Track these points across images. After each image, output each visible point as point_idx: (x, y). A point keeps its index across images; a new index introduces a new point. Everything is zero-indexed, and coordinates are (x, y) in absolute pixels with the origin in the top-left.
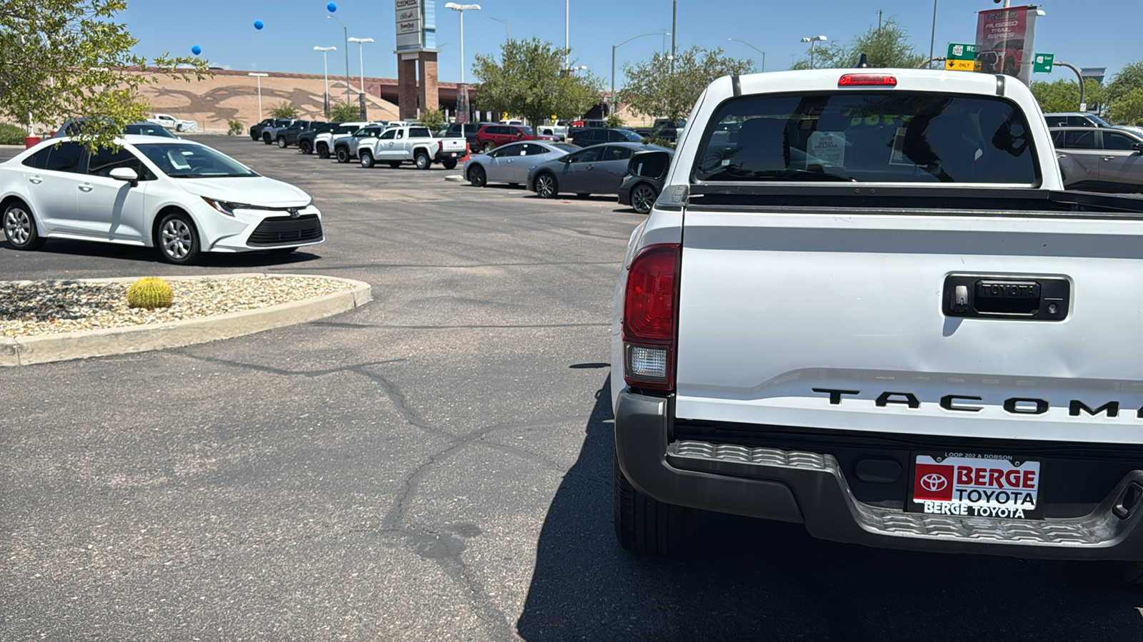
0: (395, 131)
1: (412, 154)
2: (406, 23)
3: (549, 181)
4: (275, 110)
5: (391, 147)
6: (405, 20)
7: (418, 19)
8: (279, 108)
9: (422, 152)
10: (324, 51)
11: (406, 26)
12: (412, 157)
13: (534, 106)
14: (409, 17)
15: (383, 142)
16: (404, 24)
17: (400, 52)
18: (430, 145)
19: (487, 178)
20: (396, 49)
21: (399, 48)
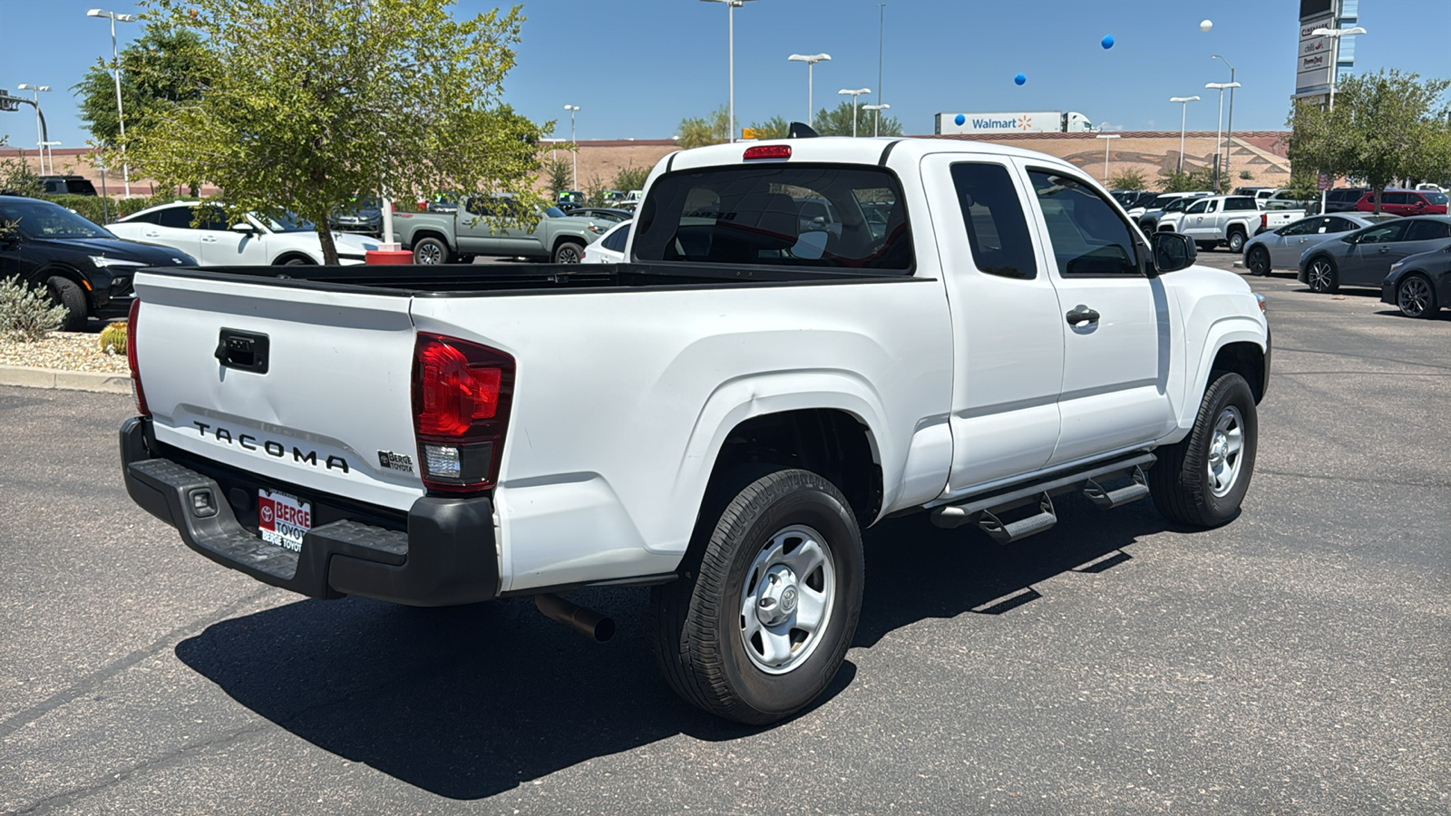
0: (1207, 202)
1: (1226, 232)
2: (1312, 57)
3: (1327, 268)
4: (1116, 180)
5: (1199, 224)
6: (1312, 52)
7: (1329, 51)
8: (1122, 177)
9: (1236, 229)
10: (1184, 102)
11: (1311, 61)
12: (1225, 237)
13: (1371, 164)
14: (1317, 48)
15: (1189, 217)
16: (1308, 58)
17: (1300, 95)
18: (1249, 220)
19: (1272, 264)
20: (1294, 93)
21: (1298, 91)
